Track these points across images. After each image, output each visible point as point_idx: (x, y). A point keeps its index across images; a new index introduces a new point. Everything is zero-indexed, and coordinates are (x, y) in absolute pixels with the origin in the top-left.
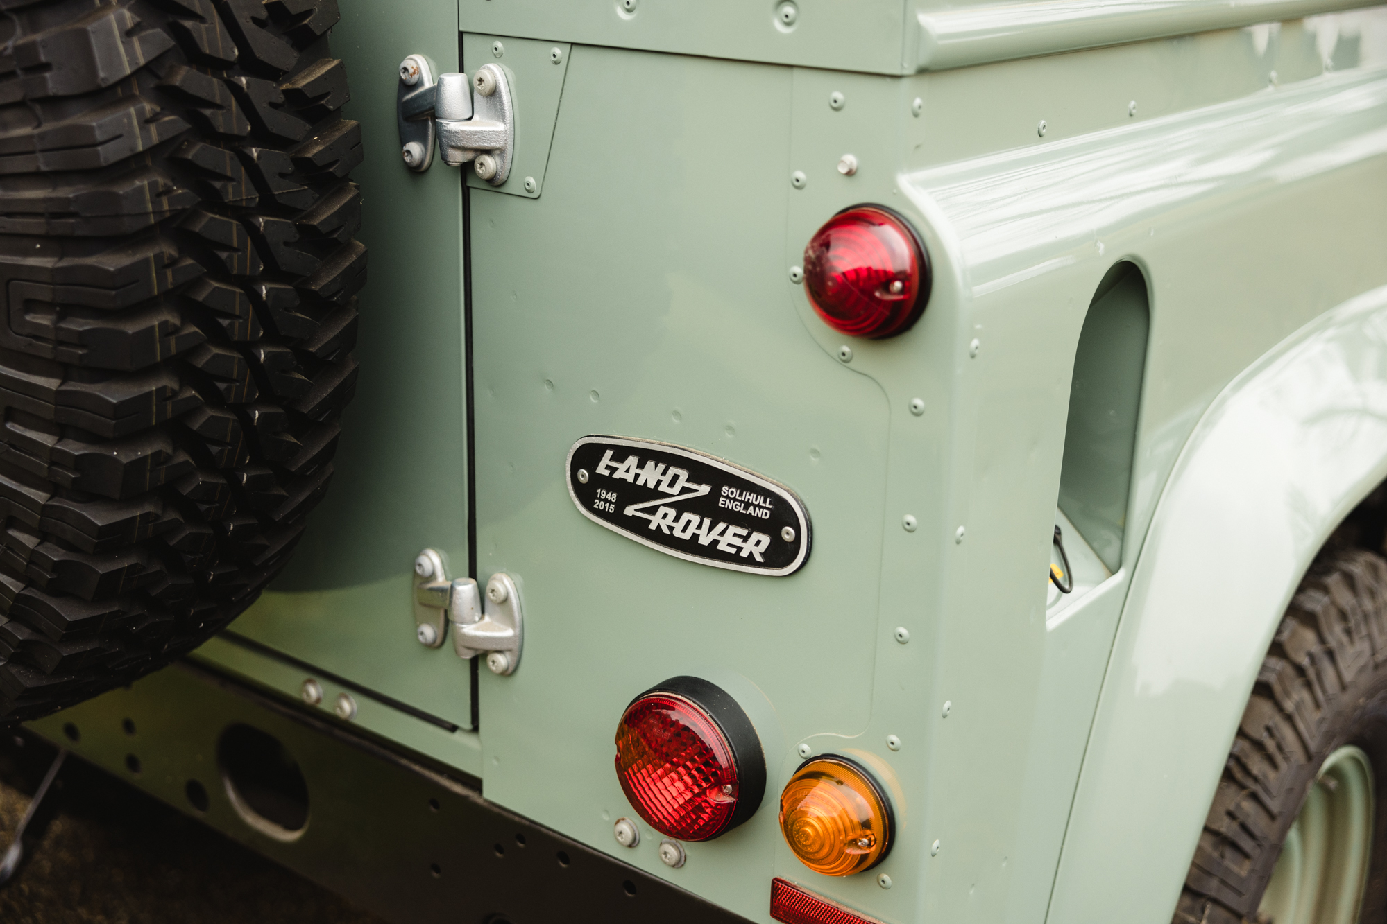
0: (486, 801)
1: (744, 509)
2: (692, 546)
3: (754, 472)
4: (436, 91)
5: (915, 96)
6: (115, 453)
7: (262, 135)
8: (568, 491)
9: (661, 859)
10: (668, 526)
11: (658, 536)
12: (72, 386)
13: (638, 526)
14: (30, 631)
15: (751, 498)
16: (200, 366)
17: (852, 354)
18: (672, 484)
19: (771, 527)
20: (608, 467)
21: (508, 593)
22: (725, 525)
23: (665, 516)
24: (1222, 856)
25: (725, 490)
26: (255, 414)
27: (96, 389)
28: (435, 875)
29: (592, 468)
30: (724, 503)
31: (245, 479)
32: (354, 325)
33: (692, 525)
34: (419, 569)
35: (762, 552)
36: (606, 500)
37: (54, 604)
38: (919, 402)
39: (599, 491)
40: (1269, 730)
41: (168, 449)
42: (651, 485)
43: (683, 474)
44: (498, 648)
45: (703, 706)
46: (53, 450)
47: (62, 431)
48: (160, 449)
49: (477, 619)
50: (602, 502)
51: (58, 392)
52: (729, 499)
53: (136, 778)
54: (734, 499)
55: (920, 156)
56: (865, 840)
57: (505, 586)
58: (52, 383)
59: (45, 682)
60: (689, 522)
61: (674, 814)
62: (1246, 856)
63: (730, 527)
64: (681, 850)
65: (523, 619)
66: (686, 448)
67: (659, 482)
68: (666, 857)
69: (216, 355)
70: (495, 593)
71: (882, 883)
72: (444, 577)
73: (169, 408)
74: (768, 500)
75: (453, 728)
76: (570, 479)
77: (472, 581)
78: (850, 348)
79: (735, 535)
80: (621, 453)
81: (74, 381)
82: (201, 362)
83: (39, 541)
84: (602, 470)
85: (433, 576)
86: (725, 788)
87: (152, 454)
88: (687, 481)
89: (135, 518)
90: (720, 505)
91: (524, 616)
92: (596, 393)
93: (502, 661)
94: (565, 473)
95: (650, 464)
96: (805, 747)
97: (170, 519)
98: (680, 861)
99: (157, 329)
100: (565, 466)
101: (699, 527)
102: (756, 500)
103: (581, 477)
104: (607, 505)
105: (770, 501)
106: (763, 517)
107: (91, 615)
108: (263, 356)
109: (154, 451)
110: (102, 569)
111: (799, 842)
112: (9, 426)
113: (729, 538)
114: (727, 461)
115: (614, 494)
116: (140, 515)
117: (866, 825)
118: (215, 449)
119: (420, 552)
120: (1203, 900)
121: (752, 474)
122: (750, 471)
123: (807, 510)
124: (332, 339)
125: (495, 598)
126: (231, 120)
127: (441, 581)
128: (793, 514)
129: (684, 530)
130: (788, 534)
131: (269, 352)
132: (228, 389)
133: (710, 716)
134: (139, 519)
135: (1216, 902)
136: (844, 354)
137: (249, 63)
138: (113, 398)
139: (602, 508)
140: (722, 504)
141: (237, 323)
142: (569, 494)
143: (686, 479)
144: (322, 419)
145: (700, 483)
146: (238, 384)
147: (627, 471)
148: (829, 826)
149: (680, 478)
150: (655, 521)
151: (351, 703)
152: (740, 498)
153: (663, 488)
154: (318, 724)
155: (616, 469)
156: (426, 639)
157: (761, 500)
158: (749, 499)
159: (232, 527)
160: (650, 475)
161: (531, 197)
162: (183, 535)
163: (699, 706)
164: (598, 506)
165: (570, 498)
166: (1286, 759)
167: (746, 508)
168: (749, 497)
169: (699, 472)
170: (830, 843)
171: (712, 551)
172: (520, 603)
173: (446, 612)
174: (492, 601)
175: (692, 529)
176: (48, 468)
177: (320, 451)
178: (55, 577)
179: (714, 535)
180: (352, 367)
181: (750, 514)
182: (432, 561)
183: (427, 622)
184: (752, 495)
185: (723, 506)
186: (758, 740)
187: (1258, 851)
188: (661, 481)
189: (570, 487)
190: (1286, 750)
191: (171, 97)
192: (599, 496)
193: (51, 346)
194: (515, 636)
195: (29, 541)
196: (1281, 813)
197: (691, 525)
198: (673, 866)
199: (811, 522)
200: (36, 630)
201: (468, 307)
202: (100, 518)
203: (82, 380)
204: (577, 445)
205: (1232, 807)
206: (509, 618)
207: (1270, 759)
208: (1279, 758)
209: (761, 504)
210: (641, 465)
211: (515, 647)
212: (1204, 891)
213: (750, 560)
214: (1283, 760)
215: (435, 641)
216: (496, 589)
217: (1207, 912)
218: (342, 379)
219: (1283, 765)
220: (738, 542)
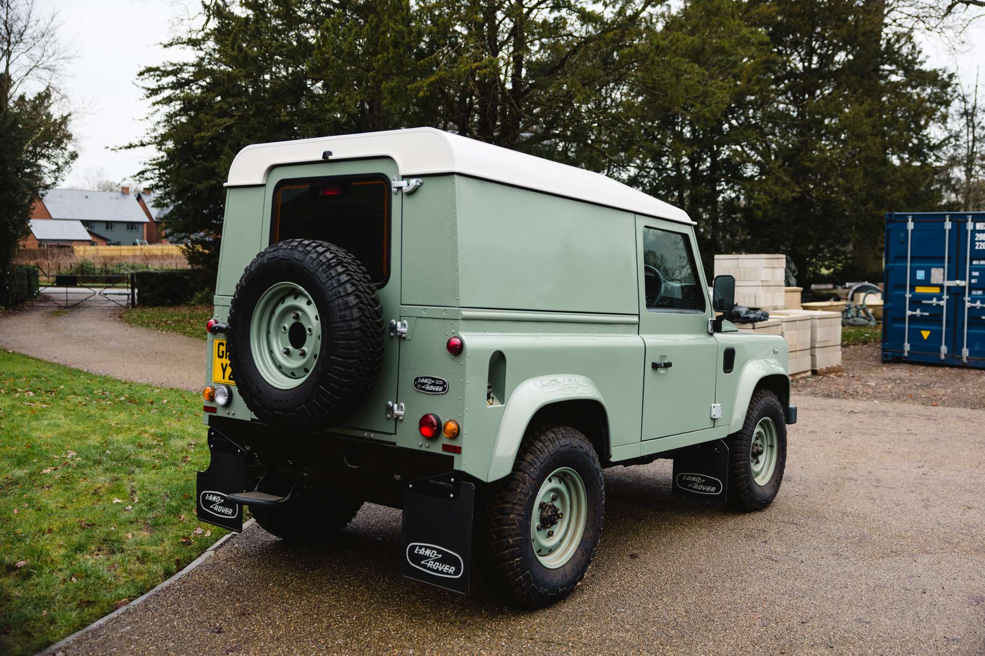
0: (397, 446)
2: (432, 391)
3: (441, 378)
4: (396, 324)
5: (461, 322)
7: (372, 327)
8: (413, 386)
13: (424, 389)
18: (429, 382)
19: (443, 386)
20: (420, 381)
21: (403, 406)
29: (417, 381)
33: (432, 388)
34: (388, 404)
35: (442, 390)
38: (462, 364)
39: (418, 385)
44: (401, 416)
49: (397, 411)
52: (437, 382)
55: (463, 330)
56: (455, 431)
57: (402, 404)
64: (429, 444)
66: (431, 375)
68: (427, 446)
70: (400, 406)
71: (458, 439)
72: (392, 405)
75: (392, 434)
77: (397, 405)
78: (453, 357)
80: (422, 378)
85: (390, 405)
86: (435, 428)
90: (436, 384)
91: (405, 410)
92: (418, 367)
93: (401, 418)
94: (413, 383)
95: (426, 379)
96: (447, 419)
98: (429, 447)
100: (413, 381)
103: (415, 383)
104: (419, 387)
105: (443, 381)
106: (442, 384)
113: (437, 388)
114: (437, 376)
115: (420, 385)
117: (455, 429)
119: (388, 401)
123: (448, 382)
126: (369, 325)
129: (430, 389)
130: (445, 386)
133: (433, 417)
137: (372, 318)
143: (431, 380)
145: (433, 381)
147: (422, 381)
148: (450, 430)
150: (427, 388)
151: (373, 435)
154: (366, 441)
156: (388, 417)
160: (426, 381)
161: (410, 340)
167: (439, 383)
169: (433, 379)
171: (434, 391)
172: (405, 407)
173: (392, 411)
179: (435, 388)
182: (390, 403)
183: (389, 414)
184: (441, 381)
186: (440, 420)
191: (362, 321)
194: (404, 413)
199: (450, 384)
204: (415, 378)
206: (402, 410)
210: (424, 380)
211: (403, 415)
213: (440, 392)
215: (390, 418)
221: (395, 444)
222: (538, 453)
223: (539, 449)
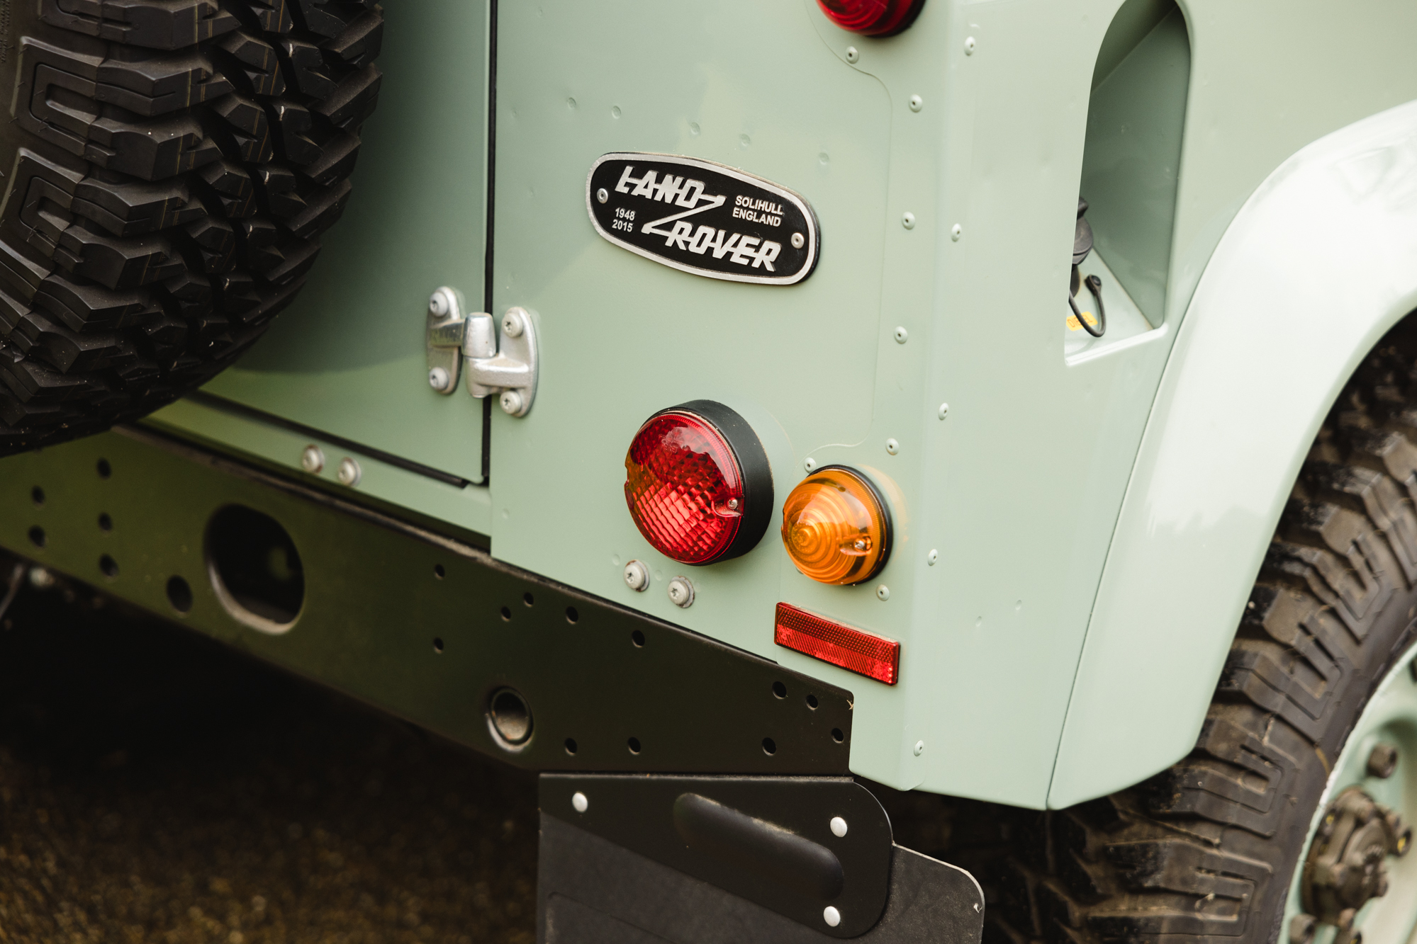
0: (495, 560)
1: (756, 218)
2: (706, 261)
3: (766, 180)
6: (150, 133)
8: (587, 211)
9: (669, 596)
10: (684, 241)
11: (675, 253)
12: (112, 64)
13: (655, 244)
14: (50, 324)
15: (763, 206)
16: (233, 52)
17: (859, 55)
18: (688, 198)
19: (781, 235)
20: (627, 184)
21: (523, 327)
22: (738, 236)
23: (682, 231)
24: (1292, 672)
25: (740, 200)
26: (281, 109)
27: (136, 68)
28: (437, 651)
29: (611, 187)
30: (738, 213)
31: (267, 178)
32: (378, 33)
33: (709, 240)
34: (434, 307)
35: (773, 261)
36: (624, 219)
37: (79, 292)
38: (917, 99)
39: (617, 210)
40: (1356, 544)
41: (199, 134)
42: (669, 200)
43: (700, 186)
44: (512, 384)
45: (711, 421)
46: (91, 127)
47: (100, 108)
48: (191, 132)
49: (491, 353)
50: (621, 222)
51: (100, 69)
52: (744, 209)
53: (108, 583)
54: (748, 209)
56: (861, 543)
57: (522, 320)
58: (95, 61)
59: (58, 384)
60: (704, 235)
61: (680, 531)
62: (1322, 677)
63: (743, 237)
64: (690, 587)
65: (538, 355)
66: (703, 160)
67: (677, 196)
68: (675, 595)
69: (249, 43)
70: (510, 327)
71: (880, 595)
72: (459, 315)
73: (203, 90)
74: (780, 207)
75: (463, 483)
76: (589, 199)
77: (488, 316)
78: (857, 49)
79: (748, 245)
80: (640, 168)
81: (115, 59)
82: (234, 48)
83: (68, 224)
84: (621, 188)
85: (447, 315)
86: (731, 503)
87: (184, 136)
88: (704, 193)
89: (163, 202)
90: (734, 215)
91: (540, 353)
92: (617, 108)
93: (515, 401)
94: (585, 193)
95: (669, 178)
96: (811, 461)
97: (195, 208)
98: (688, 600)
99: (196, 11)
100: (585, 184)
101: (714, 240)
102: (768, 208)
103: (601, 197)
104: (625, 224)
105: (781, 208)
106: (775, 225)
107: (113, 306)
108: (291, 50)
109: (185, 134)
110: (128, 254)
111: (798, 544)
112: (49, 103)
113: (742, 249)
114: (742, 171)
115: (632, 212)
116: (168, 200)
117: (865, 530)
118: (241, 140)
119: (435, 288)
120: (1267, 716)
121: (765, 182)
122: (763, 179)
123: (815, 215)
124: (358, 42)
125: (510, 331)
127: (456, 318)
128: (803, 219)
129: (699, 245)
130: (797, 240)
131: (298, 47)
132: (257, 79)
133: (718, 430)
134: (167, 204)
135: (1280, 719)
136: (850, 55)
138: (152, 76)
139: (620, 228)
140: (736, 214)
141: (270, 13)
142: (588, 215)
143: (702, 190)
144: (343, 126)
145: (715, 195)
146: (267, 75)
147: (646, 187)
148: (827, 530)
149: (696, 190)
150: (672, 237)
151: (355, 468)
152: (753, 207)
153: (680, 202)
154: (318, 496)
155: (636, 185)
156: (437, 383)
157: (773, 206)
158: (761, 207)
159: (251, 229)
160: (668, 189)
162: (206, 228)
163: (708, 421)
164: (617, 225)
165: (589, 219)
166: (1376, 579)
167: (758, 217)
168: (762, 205)
169: (715, 182)
170: (827, 543)
171: (725, 264)
172: (536, 338)
173: (460, 349)
174: (507, 334)
175: (707, 243)
176: (85, 146)
177: (340, 161)
178: (82, 261)
179: (728, 247)
180: (375, 77)
181: (762, 222)
182: (448, 300)
183: (440, 366)
184: (764, 202)
185: (737, 216)
186: (766, 459)
187: (1337, 672)
188: (679, 194)
189: (590, 208)
190: (1377, 569)
192: (617, 215)
193: (96, 23)
194: (529, 372)
195: (59, 223)
196: (1366, 636)
197: (706, 238)
198: (681, 605)
199: (819, 227)
200: (57, 322)
201: (494, 25)
202: (132, 199)
203: (123, 59)
204: (598, 163)
205: (1305, 620)
206: (523, 355)
207: (1356, 576)
208: (1366, 576)
209: (773, 212)
210: (659, 180)
211: (529, 384)
212: (1269, 706)
213: (762, 271)
214: (1373, 580)
215: (446, 387)
216: (511, 322)
217: (1270, 728)
218: (365, 87)
219: (1372, 586)
220: (750, 252)
221: (482, 543)
222: (1339, 580)
223: (1343, 560)
